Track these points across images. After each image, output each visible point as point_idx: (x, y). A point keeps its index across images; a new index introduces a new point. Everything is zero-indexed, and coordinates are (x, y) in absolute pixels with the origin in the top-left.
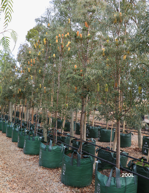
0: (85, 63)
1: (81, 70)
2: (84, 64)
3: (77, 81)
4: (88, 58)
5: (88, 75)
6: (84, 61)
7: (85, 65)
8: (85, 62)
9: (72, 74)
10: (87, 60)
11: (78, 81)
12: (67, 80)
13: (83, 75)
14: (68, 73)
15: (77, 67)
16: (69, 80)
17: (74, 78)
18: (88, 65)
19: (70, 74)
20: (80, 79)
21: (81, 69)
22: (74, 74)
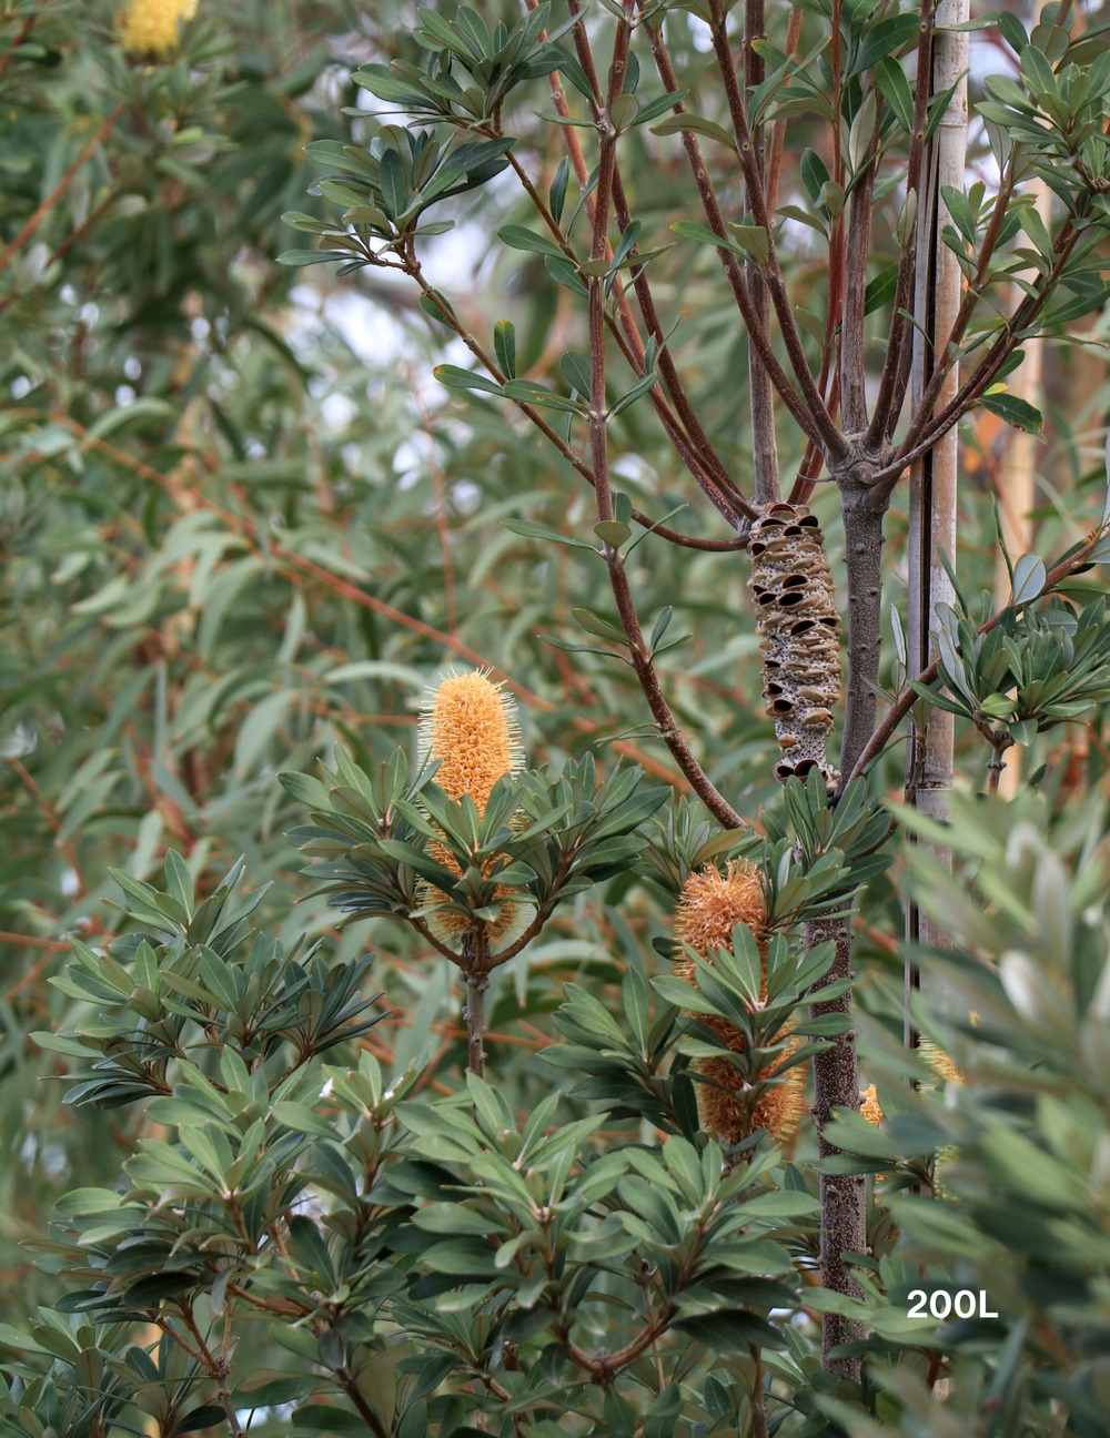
0: (862, 566)
1: (711, 891)
2: (829, 595)
3: (559, 1352)
4: (1003, 358)
5: (1017, 1104)
6: (828, 502)
7: (861, 660)
8: (866, 517)
9: (326, 1043)
10: (932, 425)
11: (596, 1334)
12: (123, 1314)
13: (793, 1094)
14: (166, 1042)
15: (511, 762)
16: (208, 1307)
17: (440, 1215)
18: (1013, 654)
19: (258, 1044)
20: (680, 1279)
21: (698, 827)
22: (420, 1044)
